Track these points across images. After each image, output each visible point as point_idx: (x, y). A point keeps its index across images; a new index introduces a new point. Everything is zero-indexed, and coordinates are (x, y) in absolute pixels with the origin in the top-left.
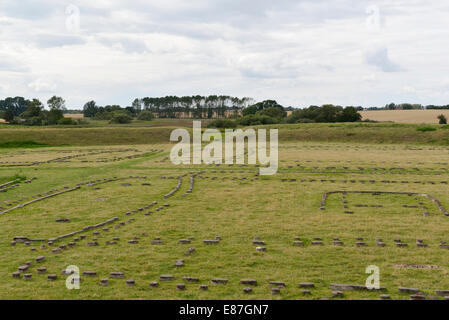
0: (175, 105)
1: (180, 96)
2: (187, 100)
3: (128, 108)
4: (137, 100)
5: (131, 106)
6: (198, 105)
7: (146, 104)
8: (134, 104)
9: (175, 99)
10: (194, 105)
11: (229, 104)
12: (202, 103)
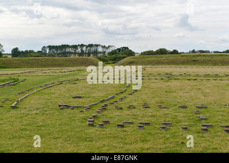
0: (68, 50)
1: (70, 45)
2: (75, 47)
3: (39, 52)
4: (44, 47)
5: (41, 50)
6: (82, 50)
7: (50, 50)
8: (42, 49)
9: (68, 46)
10: (79, 50)
11: (100, 49)
12: (84, 49)
